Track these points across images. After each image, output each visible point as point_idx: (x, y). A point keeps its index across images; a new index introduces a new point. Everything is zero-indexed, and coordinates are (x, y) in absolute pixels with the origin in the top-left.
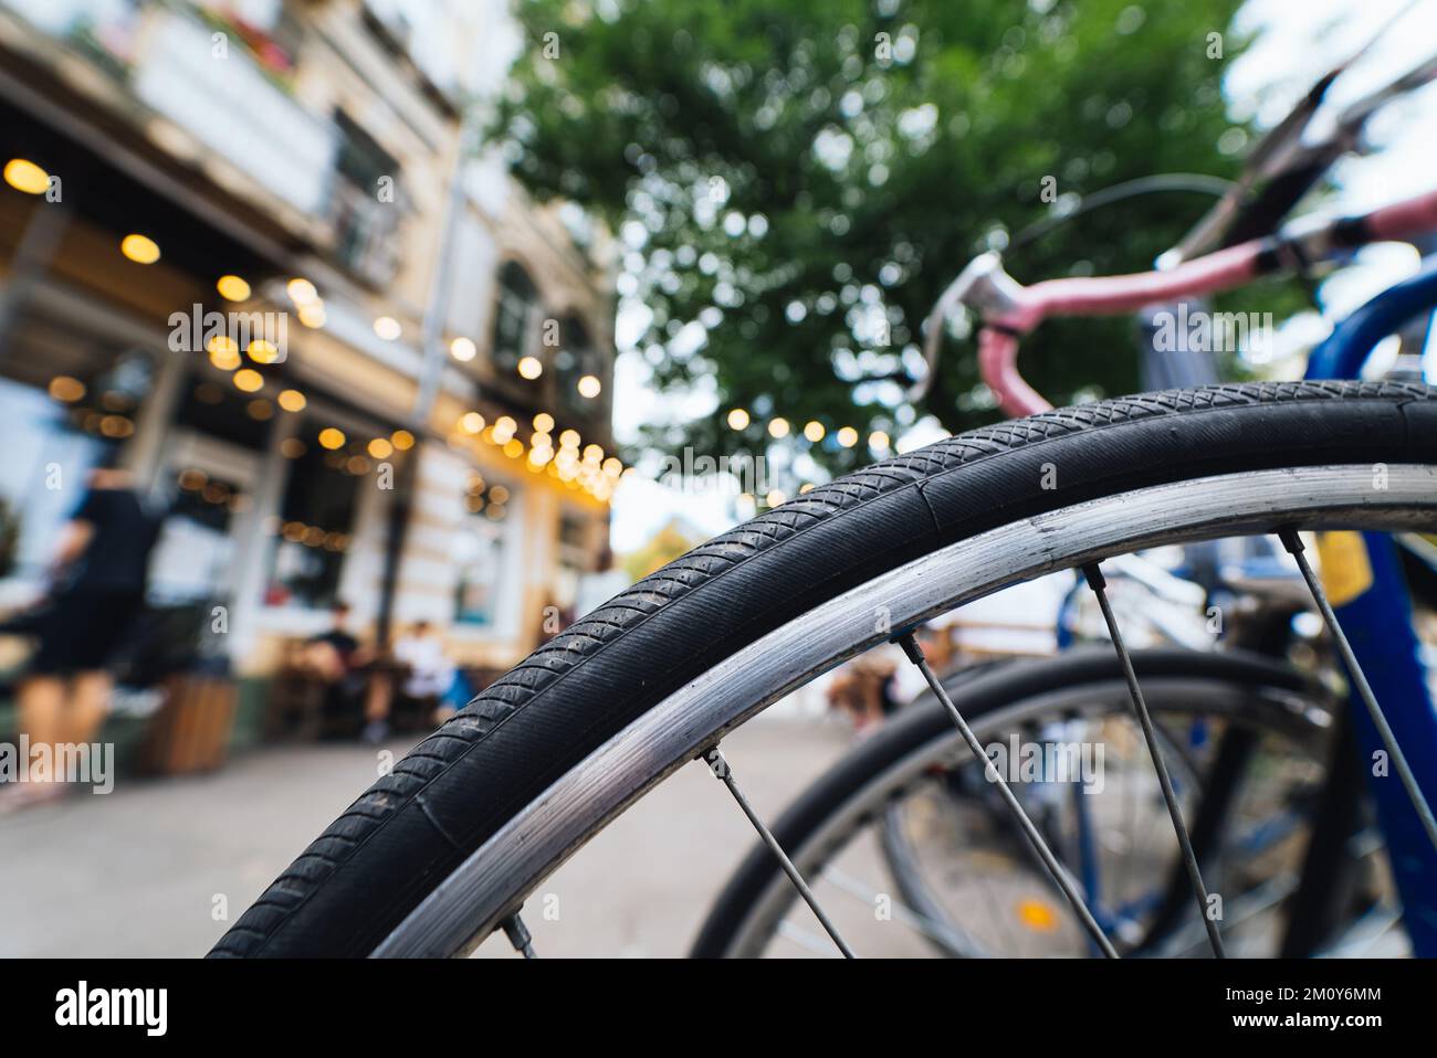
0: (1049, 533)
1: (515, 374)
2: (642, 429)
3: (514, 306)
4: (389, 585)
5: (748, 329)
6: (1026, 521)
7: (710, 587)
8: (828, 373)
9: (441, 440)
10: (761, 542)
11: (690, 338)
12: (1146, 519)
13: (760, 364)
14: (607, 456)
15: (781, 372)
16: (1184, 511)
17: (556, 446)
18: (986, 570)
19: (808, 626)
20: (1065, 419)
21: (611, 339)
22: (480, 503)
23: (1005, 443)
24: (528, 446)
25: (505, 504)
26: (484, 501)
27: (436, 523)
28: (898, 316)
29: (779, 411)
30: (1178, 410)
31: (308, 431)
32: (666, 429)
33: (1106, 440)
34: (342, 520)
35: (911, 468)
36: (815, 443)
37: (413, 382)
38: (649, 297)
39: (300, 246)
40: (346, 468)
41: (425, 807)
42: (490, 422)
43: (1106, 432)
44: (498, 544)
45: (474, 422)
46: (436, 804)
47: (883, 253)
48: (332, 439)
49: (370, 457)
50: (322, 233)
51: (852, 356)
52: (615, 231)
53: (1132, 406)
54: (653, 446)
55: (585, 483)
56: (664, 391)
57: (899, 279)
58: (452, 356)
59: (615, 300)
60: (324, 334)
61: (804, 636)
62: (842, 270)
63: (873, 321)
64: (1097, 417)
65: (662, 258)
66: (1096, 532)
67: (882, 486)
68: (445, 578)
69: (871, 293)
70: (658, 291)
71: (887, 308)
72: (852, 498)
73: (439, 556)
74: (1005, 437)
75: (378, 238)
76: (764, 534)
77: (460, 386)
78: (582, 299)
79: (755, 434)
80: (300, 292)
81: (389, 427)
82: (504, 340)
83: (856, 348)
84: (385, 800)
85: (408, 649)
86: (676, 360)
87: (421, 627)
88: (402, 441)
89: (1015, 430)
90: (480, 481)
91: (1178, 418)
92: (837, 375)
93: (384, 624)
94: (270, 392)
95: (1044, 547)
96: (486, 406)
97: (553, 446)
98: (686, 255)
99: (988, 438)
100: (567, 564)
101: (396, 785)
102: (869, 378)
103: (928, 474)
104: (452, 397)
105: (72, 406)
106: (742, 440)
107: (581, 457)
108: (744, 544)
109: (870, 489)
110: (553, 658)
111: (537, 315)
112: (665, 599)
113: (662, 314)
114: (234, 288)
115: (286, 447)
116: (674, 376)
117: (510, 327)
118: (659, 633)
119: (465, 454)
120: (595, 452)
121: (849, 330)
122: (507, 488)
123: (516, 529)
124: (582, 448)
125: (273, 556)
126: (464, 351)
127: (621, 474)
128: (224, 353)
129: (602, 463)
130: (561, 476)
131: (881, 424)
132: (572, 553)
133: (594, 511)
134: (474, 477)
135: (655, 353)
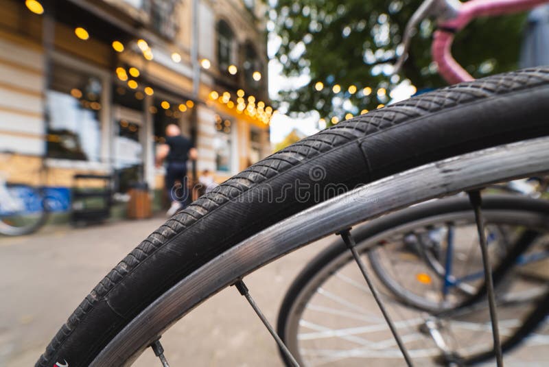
0: (449, 173)
1: (228, 73)
2: (280, 93)
3: (224, 42)
5: (325, 42)
6: (433, 164)
7: (228, 206)
8: (360, 61)
9: (204, 104)
11: (299, 50)
13: (331, 57)
14: (266, 106)
15: (341, 63)
17: (247, 103)
20: (475, 89)
21: (266, 53)
22: (221, 128)
23: (426, 109)
24: (236, 104)
25: (229, 127)
26: (222, 126)
28: (395, 29)
29: (336, 82)
31: (157, 103)
32: (290, 92)
33: (505, 105)
35: (357, 129)
36: (352, 95)
37: (190, 80)
38: (280, 32)
40: (173, 116)
41: (108, 302)
42: (221, 95)
43: (504, 99)
44: (229, 142)
45: (214, 95)
46: (113, 300)
48: (165, 105)
49: (180, 112)
51: (371, 52)
54: (284, 100)
55: (259, 117)
57: (398, 9)
58: (202, 67)
59: (265, 35)
60: (154, 62)
65: (285, 11)
67: (335, 142)
68: (212, 155)
69: (383, 18)
70: (284, 27)
71: (390, 25)
72: (315, 150)
73: (209, 147)
74: (427, 104)
75: (167, 17)
77: (206, 79)
78: (252, 35)
79: (327, 92)
80: (142, 45)
81: (185, 99)
82: (222, 58)
83: (374, 48)
84: (96, 296)
85: (203, 180)
86: (293, 61)
87: (206, 172)
88: (190, 104)
89: (436, 99)
90: (219, 118)
92: (365, 61)
93: (194, 171)
94: (140, 88)
95: (443, 182)
96: (218, 88)
97: (245, 103)
98: (296, 8)
100: (255, 149)
101: (99, 290)
102: (380, 62)
103: (367, 133)
104: (205, 85)
105: (80, 99)
106: (321, 96)
107: (256, 107)
108: (249, 180)
109: (327, 145)
110: (156, 239)
111: (234, 46)
112: (206, 211)
113: (286, 39)
114: (118, 46)
115: (150, 109)
116: (292, 69)
117: (224, 52)
118: (203, 230)
119: (213, 108)
120: (261, 105)
121: (372, 39)
122: (229, 120)
123: (235, 137)
124: (256, 103)
125: (155, 150)
126: (206, 64)
127: (272, 113)
128: (121, 74)
129: (265, 109)
130: (250, 114)
131: (384, 85)
132: (256, 145)
133: (263, 128)
134: (217, 117)
135: (284, 58)
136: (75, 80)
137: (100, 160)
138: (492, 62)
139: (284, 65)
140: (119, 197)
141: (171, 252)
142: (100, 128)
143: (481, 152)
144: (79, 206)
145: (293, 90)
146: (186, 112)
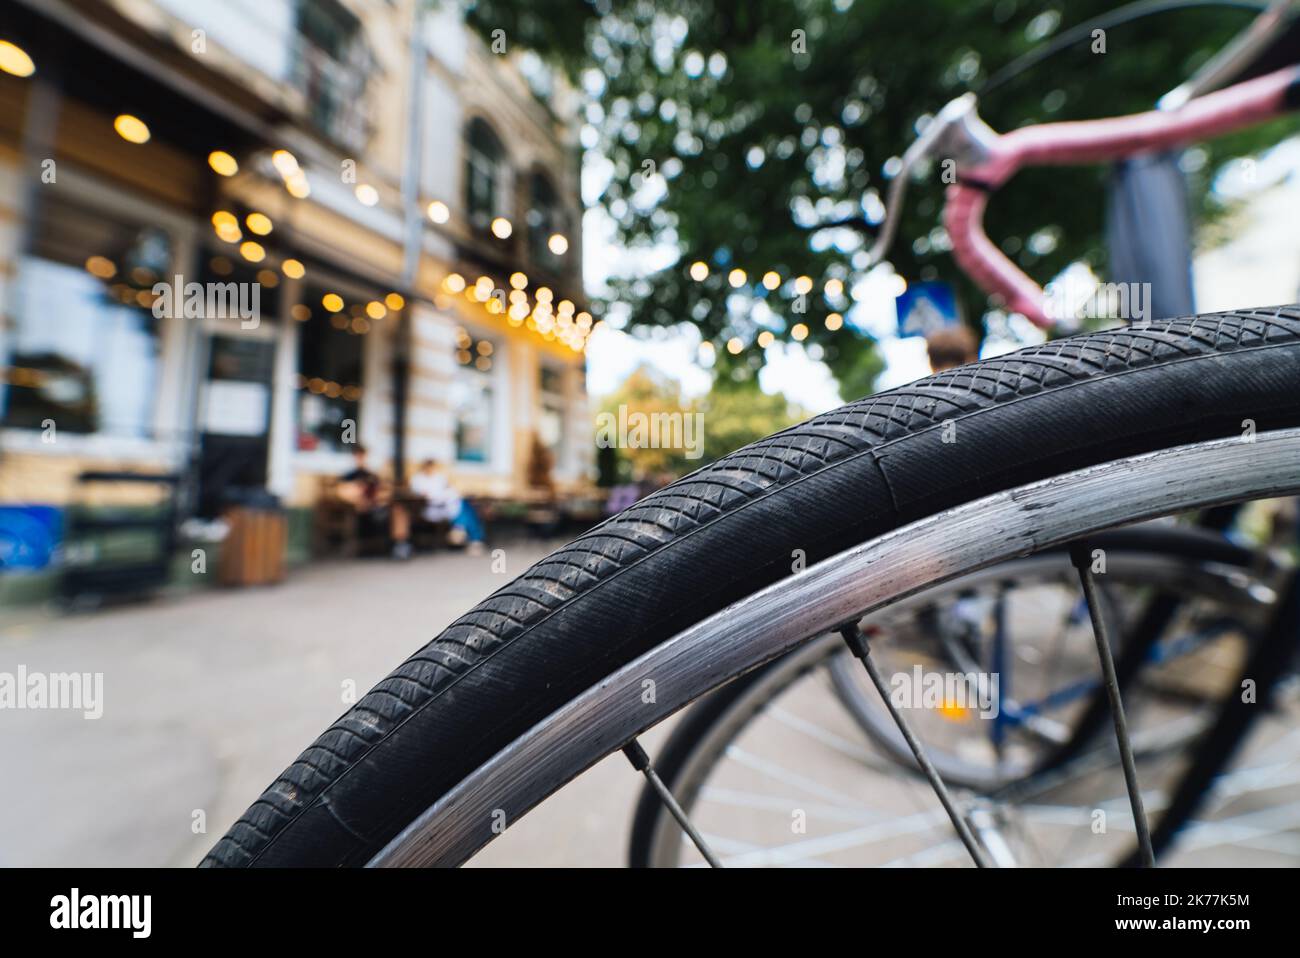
0: (1035, 512)
1: (490, 235)
2: (610, 282)
3: (482, 166)
4: (399, 431)
5: (709, 179)
6: (1005, 494)
7: (619, 580)
8: (785, 220)
9: (429, 302)
10: (679, 525)
11: (652, 189)
12: (1158, 494)
13: (721, 212)
14: (578, 311)
15: (741, 221)
16: (1207, 483)
17: (532, 302)
18: (951, 558)
19: (734, 622)
20: (1069, 362)
21: (578, 194)
22: (468, 358)
23: (988, 397)
24: (508, 304)
25: (490, 357)
26: (472, 354)
27: (433, 375)
28: (857, 159)
29: (737, 262)
30: (1218, 349)
31: (312, 297)
32: (632, 282)
34: (352, 375)
35: (867, 429)
36: (771, 291)
37: (398, 246)
38: (610, 151)
39: (277, 116)
40: (350, 328)
41: (330, 807)
42: (471, 282)
43: (1120, 380)
44: (488, 392)
45: (456, 282)
46: (341, 803)
47: (844, 90)
48: (333, 303)
49: (368, 318)
50: (295, 101)
51: (810, 204)
52: (575, 81)
53: (1157, 341)
54: (620, 299)
55: (561, 336)
56: (628, 247)
57: (860, 117)
58: (429, 219)
59: (577, 156)
60: (310, 201)
61: (729, 634)
62: (803, 112)
63: (832, 164)
64: (1111, 358)
65: (621, 107)
66: (1093, 511)
67: (828, 453)
68: (446, 424)
69: (832, 135)
70: (620, 142)
71: (847, 151)
72: (792, 469)
73: (437, 404)
75: (348, 103)
76: (685, 513)
77: (440, 247)
78: (548, 155)
79: (716, 283)
80: (283, 163)
81: (382, 290)
82: (476, 201)
83: (815, 195)
84: (294, 794)
85: (421, 484)
86: (641, 213)
87: (428, 465)
88: (395, 302)
90: (465, 337)
91: (1218, 359)
92: (796, 221)
93: (399, 462)
94: (272, 261)
95: (1026, 529)
96: (465, 267)
97: (528, 302)
98: (645, 102)
99: (966, 388)
100: (549, 408)
101: (303, 780)
102: (828, 224)
103: (888, 439)
104: (435, 259)
105: (109, 282)
106: (704, 291)
107: (555, 312)
108: (660, 526)
109: (814, 457)
110: (451, 654)
111: (504, 174)
112: (570, 592)
113: (624, 166)
114: (223, 163)
115: (295, 312)
116: (638, 230)
117: (480, 188)
118: (563, 632)
119: (451, 313)
120: (567, 307)
121: (809, 175)
122: (491, 342)
123: (502, 379)
124: (555, 303)
125: (299, 408)
126: (439, 213)
127: (592, 327)
128: (226, 226)
129: (574, 317)
130: (538, 328)
131: (836, 271)
132: (553, 399)
133: (570, 360)
134: (461, 333)
135: (619, 207)
136: (99, 234)
137: (149, 435)
138: (1054, 234)
139: (619, 220)
140: (193, 529)
141: (490, 683)
142: (156, 353)
143: (1086, 471)
144: (82, 554)
145: (640, 276)
146: (384, 319)
